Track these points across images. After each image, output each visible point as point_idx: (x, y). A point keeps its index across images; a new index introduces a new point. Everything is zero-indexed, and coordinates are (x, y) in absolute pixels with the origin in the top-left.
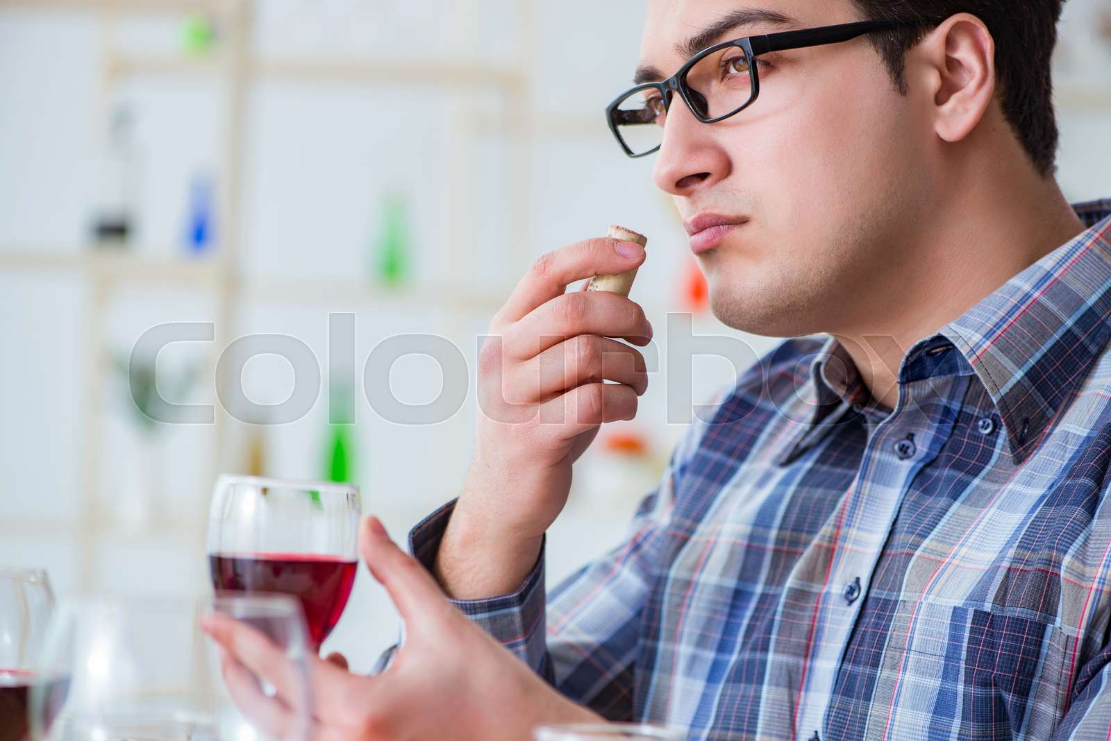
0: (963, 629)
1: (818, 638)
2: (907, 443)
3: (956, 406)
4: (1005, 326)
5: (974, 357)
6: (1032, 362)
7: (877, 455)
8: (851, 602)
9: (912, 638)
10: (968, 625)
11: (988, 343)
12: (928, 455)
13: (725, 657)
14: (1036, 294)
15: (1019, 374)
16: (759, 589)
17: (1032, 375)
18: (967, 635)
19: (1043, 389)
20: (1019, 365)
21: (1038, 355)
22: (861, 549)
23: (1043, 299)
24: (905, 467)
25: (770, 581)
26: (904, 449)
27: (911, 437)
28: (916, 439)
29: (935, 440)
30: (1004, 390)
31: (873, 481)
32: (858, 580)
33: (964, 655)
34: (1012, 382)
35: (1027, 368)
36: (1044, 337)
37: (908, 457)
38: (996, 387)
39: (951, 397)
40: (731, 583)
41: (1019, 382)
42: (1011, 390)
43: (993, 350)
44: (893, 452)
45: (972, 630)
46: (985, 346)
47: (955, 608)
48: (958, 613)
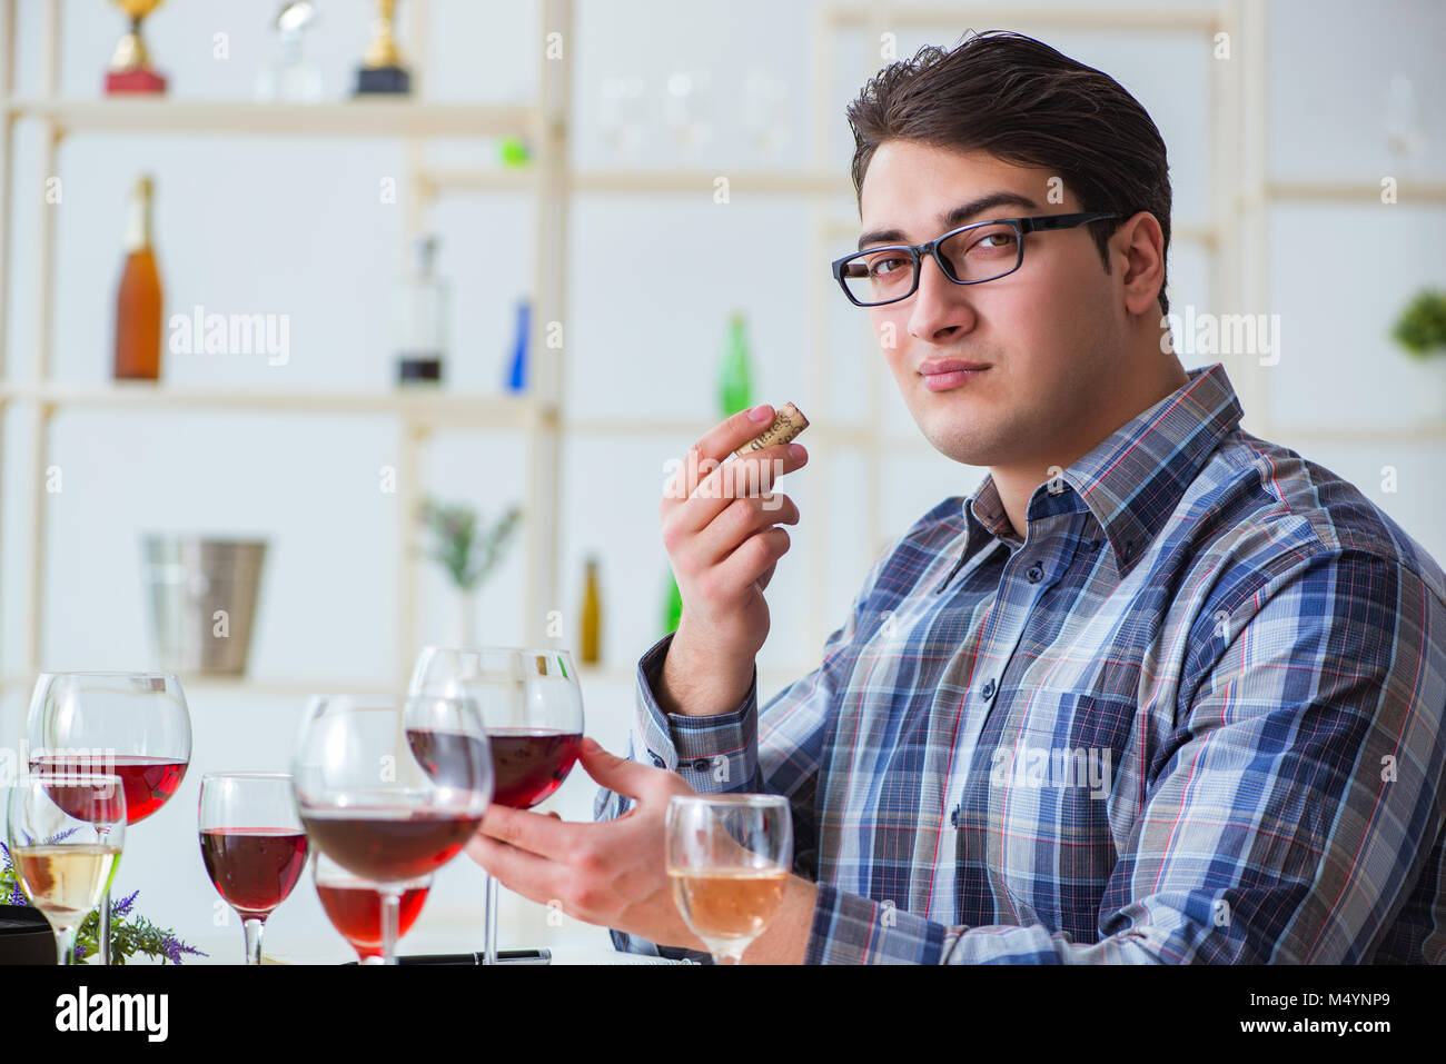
0: (1070, 711)
1: (962, 730)
2: (1036, 569)
3: (1076, 538)
4: (1110, 468)
5: (1086, 493)
6: (1133, 495)
7: (1011, 579)
8: (988, 699)
9: (1027, 719)
10: (1075, 707)
11: (1097, 481)
12: (1053, 579)
13: (887, 751)
14: (1136, 442)
15: (1123, 506)
16: (912, 692)
17: (1133, 506)
18: (1073, 715)
19: (1142, 517)
20: (1123, 498)
21: (1138, 490)
22: (997, 656)
23: (1141, 445)
24: (1035, 590)
25: (921, 685)
26: (1034, 575)
27: (1039, 564)
28: (1044, 566)
29: (1059, 567)
30: (1111, 519)
31: (1008, 601)
32: (993, 680)
33: (1069, 731)
34: (1116, 513)
35: (1129, 500)
36: (1142, 475)
37: (1038, 581)
38: (1104, 516)
39: (1072, 531)
40: (890, 690)
41: (1123, 512)
42: (1117, 518)
43: (1101, 487)
44: (1026, 577)
45: (1078, 711)
46: (1094, 484)
47: (1064, 694)
48: (1066, 698)
